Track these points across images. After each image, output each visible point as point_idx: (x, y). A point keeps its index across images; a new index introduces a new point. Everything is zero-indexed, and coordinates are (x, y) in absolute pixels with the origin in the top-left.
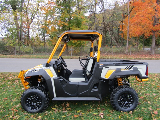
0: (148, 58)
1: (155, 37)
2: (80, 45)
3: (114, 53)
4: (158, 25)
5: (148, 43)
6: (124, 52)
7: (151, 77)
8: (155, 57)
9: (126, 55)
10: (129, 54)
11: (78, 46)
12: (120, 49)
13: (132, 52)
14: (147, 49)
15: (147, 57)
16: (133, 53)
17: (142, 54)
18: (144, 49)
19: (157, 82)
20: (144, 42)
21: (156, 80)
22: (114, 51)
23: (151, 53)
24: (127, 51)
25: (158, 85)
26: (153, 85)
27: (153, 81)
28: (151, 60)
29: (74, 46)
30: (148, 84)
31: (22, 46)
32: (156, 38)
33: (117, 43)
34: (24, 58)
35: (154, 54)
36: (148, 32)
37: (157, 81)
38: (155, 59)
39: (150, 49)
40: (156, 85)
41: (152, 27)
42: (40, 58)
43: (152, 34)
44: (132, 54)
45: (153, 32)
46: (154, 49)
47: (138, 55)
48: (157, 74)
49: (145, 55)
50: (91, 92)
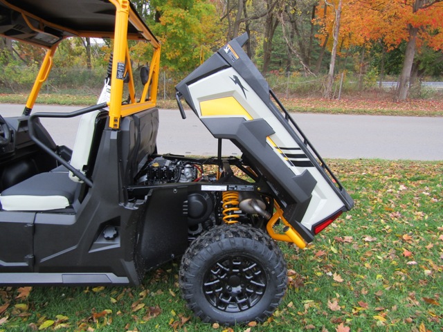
0: (386, 109)
1: (413, 48)
2: (191, 66)
3: (291, 93)
4: (426, 7)
5: (395, 64)
6: (321, 91)
7: (376, 174)
8: (407, 106)
9: (326, 100)
10: (335, 98)
11: (183, 70)
12: (311, 81)
13: (345, 91)
14: (389, 84)
15: (385, 106)
16: (347, 94)
17: (371, 99)
18: (380, 84)
19: (390, 190)
21: (389, 184)
22: (293, 88)
23: (398, 95)
24: (328, 87)
25: (389, 202)
26: (375, 202)
27: (377, 188)
28: (392, 115)
29: (172, 67)
30: (359, 199)
31: (9, 65)
32: (417, 48)
33: (306, 62)
34: (7, 102)
35: (405, 97)
36: (395, 30)
37: (391, 186)
38: (406, 115)
39: (396, 85)
40: (383, 202)
41: (409, 14)
42: (59, 104)
43: (405, 36)
44: (342, 97)
45: (412, 29)
47: (361, 99)
48: (399, 161)
49: (380, 99)
50: (90, 252)
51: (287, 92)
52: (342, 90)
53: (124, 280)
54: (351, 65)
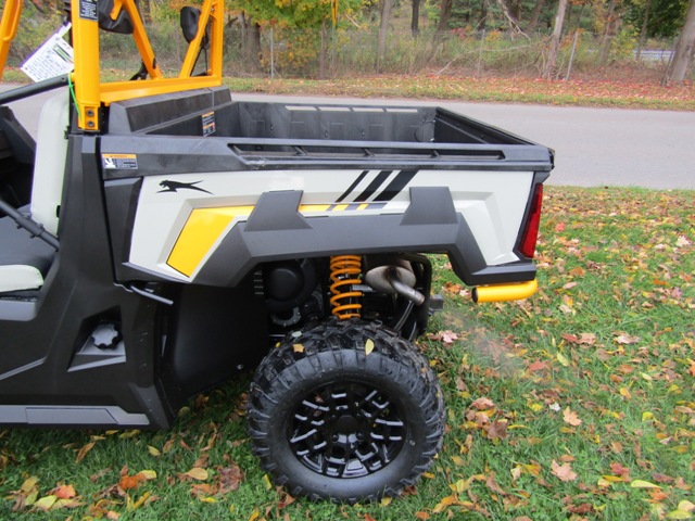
0: (648, 99)
2: (316, 19)
3: (486, 69)
5: (665, 19)
6: (537, 66)
7: (635, 216)
8: (685, 93)
9: (545, 81)
10: (561, 78)
11: (303, 25)
12: (520, 48)
13: (578, 66)
14: (656, 54)
15: (645, 93)
16: (582, 71)
17: (622, 80)
18: (638, 54)
19: (660, 246)
20: (650, 16)
21: (659, 235)
22: (489, 59)
23: (670, 73)
25: (661, 269)
26: (635, 267)
27: (639, 241)
28: (659, 108)
29: (285, 21)
30: (606, 261)
33: (514, 12)
35: (682, 77)
37: (661, 239)
38: (683, 109)
39: (667, 55)
40: (649, 268)
46: (689, 52)
47: (605, 80)
48: (675, 193)
49: (638, 81)
50: (70, 370)
51: (478, 66)
52: (574, 64)
53: (140, 419)
54: (588, 20)
